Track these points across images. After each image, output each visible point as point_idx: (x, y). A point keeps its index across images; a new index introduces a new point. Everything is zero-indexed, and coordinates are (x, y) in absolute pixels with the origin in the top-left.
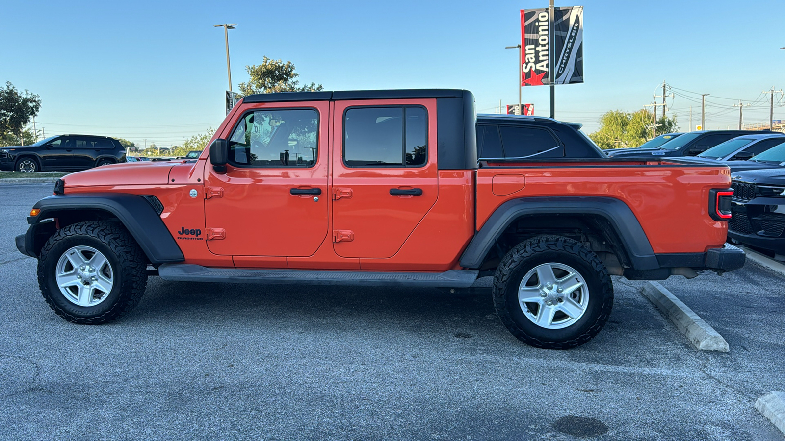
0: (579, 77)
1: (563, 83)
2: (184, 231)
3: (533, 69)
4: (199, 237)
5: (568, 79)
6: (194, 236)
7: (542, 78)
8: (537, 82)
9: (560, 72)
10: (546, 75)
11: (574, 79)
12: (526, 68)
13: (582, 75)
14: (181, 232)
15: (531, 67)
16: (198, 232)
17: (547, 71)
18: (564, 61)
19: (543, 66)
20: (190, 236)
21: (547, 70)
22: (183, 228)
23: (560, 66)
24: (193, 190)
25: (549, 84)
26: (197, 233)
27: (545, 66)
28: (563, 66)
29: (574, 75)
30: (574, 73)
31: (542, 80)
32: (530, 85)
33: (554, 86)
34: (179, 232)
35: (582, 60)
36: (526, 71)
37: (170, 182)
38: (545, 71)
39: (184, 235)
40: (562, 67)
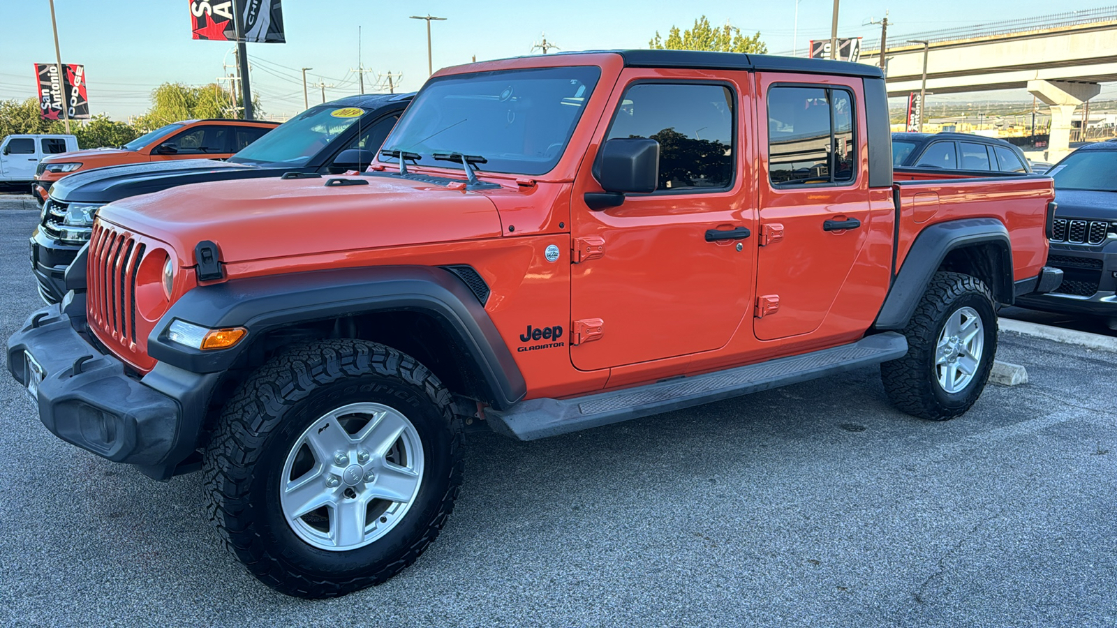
0: (278, 34)
1: (257, 41)
2: (532, 334)
3: (209, 13)
4: (558, 340)
5: (263, 35)
6: (550, 341)
7: (225, 30)
8: (218, 34)
9: (250, 23)
10: (230, 26)
11: (272, 36)
12: (197, 9)
13: (283, 31)
14: (526, 336)
15: (205, 9)
16: (557, 332)
17: (231, 18)
18: (254, 6)
19: (223, 10)
20: (542, 341)
21: (230, 16)
22: (529, 328)
23: (249, 14)
24: (552, 247)
25: (236, 40)
26: (554, 333)
27: (227, 10)
28: (253, 13)
29: (271, 30)
30: (270, 27)
31: (225, 32)
32: (207, 38)
33: (245, 45)
34: (522, 338)
35: (281, 8)
36: (199, 14)
37: (507, 233)
38: (227, 19)
39: (532, 342)
40: (252, 15)
